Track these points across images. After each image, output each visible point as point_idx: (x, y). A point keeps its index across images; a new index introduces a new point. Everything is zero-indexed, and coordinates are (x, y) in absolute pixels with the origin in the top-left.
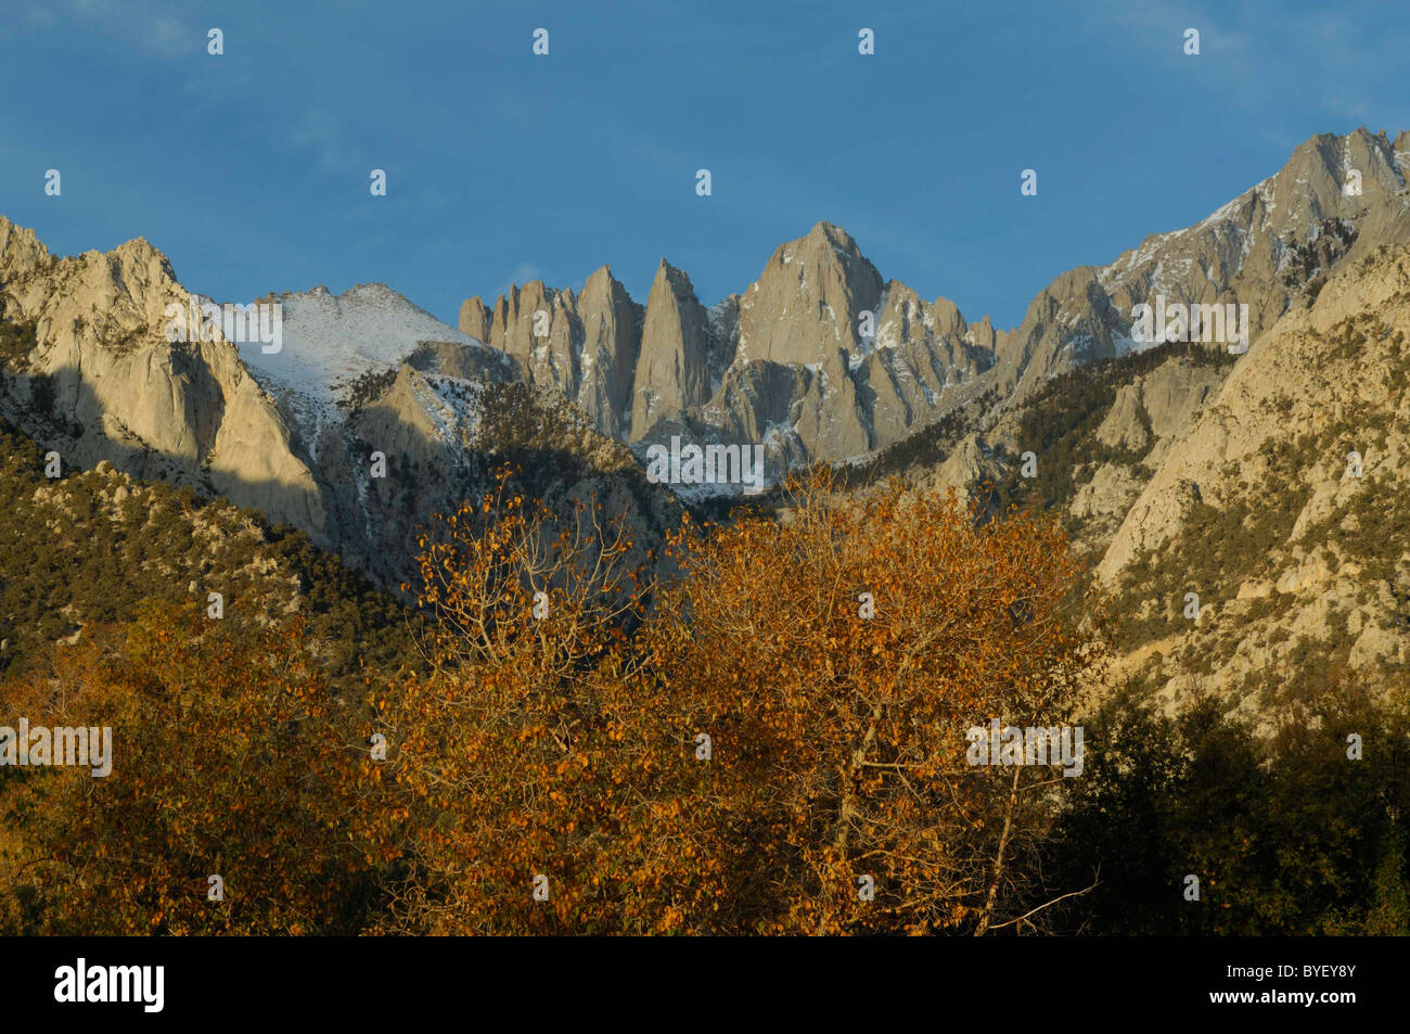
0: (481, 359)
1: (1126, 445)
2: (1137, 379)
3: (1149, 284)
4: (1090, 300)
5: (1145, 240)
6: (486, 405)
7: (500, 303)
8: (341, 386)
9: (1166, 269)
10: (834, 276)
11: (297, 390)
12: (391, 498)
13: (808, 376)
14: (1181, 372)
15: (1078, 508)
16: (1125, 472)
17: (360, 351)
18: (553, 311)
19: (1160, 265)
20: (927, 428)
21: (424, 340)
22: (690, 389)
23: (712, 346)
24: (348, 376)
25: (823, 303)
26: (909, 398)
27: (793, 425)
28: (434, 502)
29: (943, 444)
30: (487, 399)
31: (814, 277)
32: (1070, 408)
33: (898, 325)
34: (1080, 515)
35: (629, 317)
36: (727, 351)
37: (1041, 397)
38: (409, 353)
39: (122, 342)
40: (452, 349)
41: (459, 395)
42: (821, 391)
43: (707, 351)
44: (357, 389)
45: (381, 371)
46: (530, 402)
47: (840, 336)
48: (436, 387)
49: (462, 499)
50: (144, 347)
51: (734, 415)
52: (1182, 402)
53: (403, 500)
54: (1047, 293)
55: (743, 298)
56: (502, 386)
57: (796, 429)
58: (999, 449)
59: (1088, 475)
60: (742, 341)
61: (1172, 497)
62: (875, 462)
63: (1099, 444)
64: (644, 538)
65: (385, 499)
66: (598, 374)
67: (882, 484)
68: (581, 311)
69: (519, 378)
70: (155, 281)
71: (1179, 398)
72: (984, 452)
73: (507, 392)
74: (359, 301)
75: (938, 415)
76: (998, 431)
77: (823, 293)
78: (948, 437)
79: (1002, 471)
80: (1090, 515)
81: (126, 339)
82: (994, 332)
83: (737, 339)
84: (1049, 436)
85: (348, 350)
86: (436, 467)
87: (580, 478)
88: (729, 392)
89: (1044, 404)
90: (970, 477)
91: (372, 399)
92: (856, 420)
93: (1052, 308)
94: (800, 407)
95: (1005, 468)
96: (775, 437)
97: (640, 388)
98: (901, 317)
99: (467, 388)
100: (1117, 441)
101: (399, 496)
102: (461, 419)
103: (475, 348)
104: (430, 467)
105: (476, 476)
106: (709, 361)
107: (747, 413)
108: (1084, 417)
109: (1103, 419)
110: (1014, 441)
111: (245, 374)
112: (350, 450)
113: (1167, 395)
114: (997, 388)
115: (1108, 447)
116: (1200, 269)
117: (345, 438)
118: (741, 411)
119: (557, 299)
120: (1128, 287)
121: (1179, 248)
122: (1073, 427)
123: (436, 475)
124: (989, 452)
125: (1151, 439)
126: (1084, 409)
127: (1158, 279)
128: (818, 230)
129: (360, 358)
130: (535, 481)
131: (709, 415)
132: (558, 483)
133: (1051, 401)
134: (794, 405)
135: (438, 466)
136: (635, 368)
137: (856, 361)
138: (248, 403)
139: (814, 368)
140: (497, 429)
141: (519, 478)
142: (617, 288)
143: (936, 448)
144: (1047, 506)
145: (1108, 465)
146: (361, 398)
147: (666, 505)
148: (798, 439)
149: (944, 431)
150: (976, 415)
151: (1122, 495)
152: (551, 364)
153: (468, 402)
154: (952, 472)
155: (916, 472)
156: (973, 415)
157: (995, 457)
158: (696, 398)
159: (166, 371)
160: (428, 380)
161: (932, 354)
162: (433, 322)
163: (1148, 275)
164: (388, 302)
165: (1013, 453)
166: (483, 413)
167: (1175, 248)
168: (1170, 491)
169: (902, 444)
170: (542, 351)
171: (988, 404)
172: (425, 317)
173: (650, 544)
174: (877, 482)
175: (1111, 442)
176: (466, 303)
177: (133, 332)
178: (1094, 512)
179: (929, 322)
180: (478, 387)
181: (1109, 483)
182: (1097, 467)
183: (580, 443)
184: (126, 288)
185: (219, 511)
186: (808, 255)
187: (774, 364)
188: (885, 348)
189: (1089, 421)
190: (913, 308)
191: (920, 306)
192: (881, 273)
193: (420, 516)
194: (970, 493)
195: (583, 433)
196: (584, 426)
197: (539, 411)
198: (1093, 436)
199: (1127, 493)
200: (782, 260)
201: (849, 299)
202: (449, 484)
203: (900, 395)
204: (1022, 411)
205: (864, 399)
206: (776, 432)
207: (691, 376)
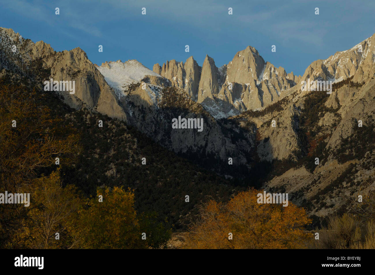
0: (162, 81)
1: (333, 107)
2: (336, 90)
3: (337, 65)
4: (322, 68)
5: (336, 53)
6: (164, 92)
7: (164, 65)
8: (125, 87)
9: (342, 61)
10: (252, 61)
11: (114, 87)
12: (139, 116)
13: (246, 87)
14: (348, 88)
15: (320, 124)
16: (332, 115)
17: (130, 77)
18: (178, 68)
19: (340, 60)
20: (278, 101)
21: (147, 75)
22: (213, 89)
23: (219, 78)
24: (127, 84)
25: (249, 67)
26: (272, 93)
27: (241, 100)
28: (150, 118)
29: (283, 106)
30: (164, 91)
31: (247, 61)
32: (318, 97)
33: (269, 73)
34: (321, 126)
35: (198, 70)
36: (223, 79)
37: (310, 94)
38: (143, 78)
39: (74, 74)
40: (154, 77)
41: (156, 90)
42: (249, 91)
43: (218, 79)
44: (129, 87)
45: (136, 83)
46: (175, 92)
47: (254, 76)
48: (150, 87)
49: (157, 117)
50: (80, 76)
51: (226, 96)
52: (348, 96)
53: (142, 117)
54: (311, 67)
55: (228, 66)
56: (168, 88)
57: (242, 100)
58: (299, 108)
59: (323, 115)
60: (227, 77)
61: (350, 122)
62: (264, 110)
63: (325, 107)
64: (206, 129)
65: (137, 117)
66: (189, 85)
67: (266, 116)
68: (185, 68)
69: (171, 85)
70: (82, 59)
71: (347, 95)
72: (295, 108)
73: (169, 89)
74: (129, 64)
75: (281, 98)
76: (299, 102)
77: (249, 65)
78: (284, 104)
79: (300, 114)
80: (323, 126)
81: (75, 74)
82: (294, 76)
83: (226, 76)
84: (312, 105)
85: (127, 77)
86: (150, 109)
87: (189, 113)
88: (225, 90)
89: (311, 96)
90: (292, 115)
91: (134, 90)
92: (258, 98)
93: (312, 70)
94: (243, 95)
95: (301, 113)
96: (237, 102)
97: (200, 89)
98: (270, 71)
99: (159, 88)
100: (330, 106)
101: (141, 116)
102: (157, 96)
103: (160, 77)
104: (149, 108)
105: (161, 111)
106: (218, 82)
107: (230, 96)
108: (321, 99)
109: (326, 100)
110: (303, 106)
111: (106, 84)
112: (128, 103)
113: (344, 95)
114: (297, 91)
115: (328, 108)
116: (351, 61)
117: (126, 100)
118: (228, 96)
119: (179, 65)
120: (332, 65)
121: (345, 55)
122: (319, 102)
123: (151, 111)
124: (296, 108)
125: (339, 106)
126: (321, 98)
127: (340, 64)
128: (248, 48)
129: (130, 79)
130: (176, 113)
131: (220, 96)
132: (183, 114)
133: (312, 95)
134: (242, 94)
135: (151, 108)
136: (199, 83)
137: (258, 83)
138: (107, 91)
139: (247, 84)
140: (166, 99)
141: (172, 112)
142: (195, 62)
143: (281, 107)
144: (312, 123)
145: (328, 113)
146: (130, 90)
147: (212, 120)
148: (243, 103)
149: (283, 102)
150: (291, 98)
151: (332, 120)
152: (177, 82)
153: (159, 92)
154: (287, 113)
155: (276, 113)
156: (290, 98)
157: (298, 110)
158: (215, 92)
159: (86, 82)
160: (148, 85)
161: (278, 82)
162: (149, 70)
163: (337, 62)
164: (137, 64)
165: (303, 109)
166: (163, 95)
167: (344, 56)
168: (349, 121)
169: (272, 105)
170: (175, 78)
171: (295, 95)
172: (147, 69)
173: (207, 130)
174: (265, 115)
175: (329, 107)
176: (155, 65)
177: (77, 72)
178: (324, 125)
179: (277, 73)
180: (162, 88)
181: (328, 117)
182: (325, 113)
183: (188, 103)
184: (75, 60)
185: (115, 121)
186: (245, 55)
187: (237, 83)
188: (266, 80)
189: (323, 101)
190: (273, 69)
191: (275, 69)
192: (264, 59)
193: (146, 121)
194: (292, 119)
195: (189, 100)
196: (190, 99)
197: (178, 95)
198: (324, 105)
199: (333, 120)
200: (238, 56)
201: (256, 67)
202: (154, 113)
203: (270, 92)
204: (305, 98)
205: (261, 93)
206: (237, 101)
207: (214, 86)
